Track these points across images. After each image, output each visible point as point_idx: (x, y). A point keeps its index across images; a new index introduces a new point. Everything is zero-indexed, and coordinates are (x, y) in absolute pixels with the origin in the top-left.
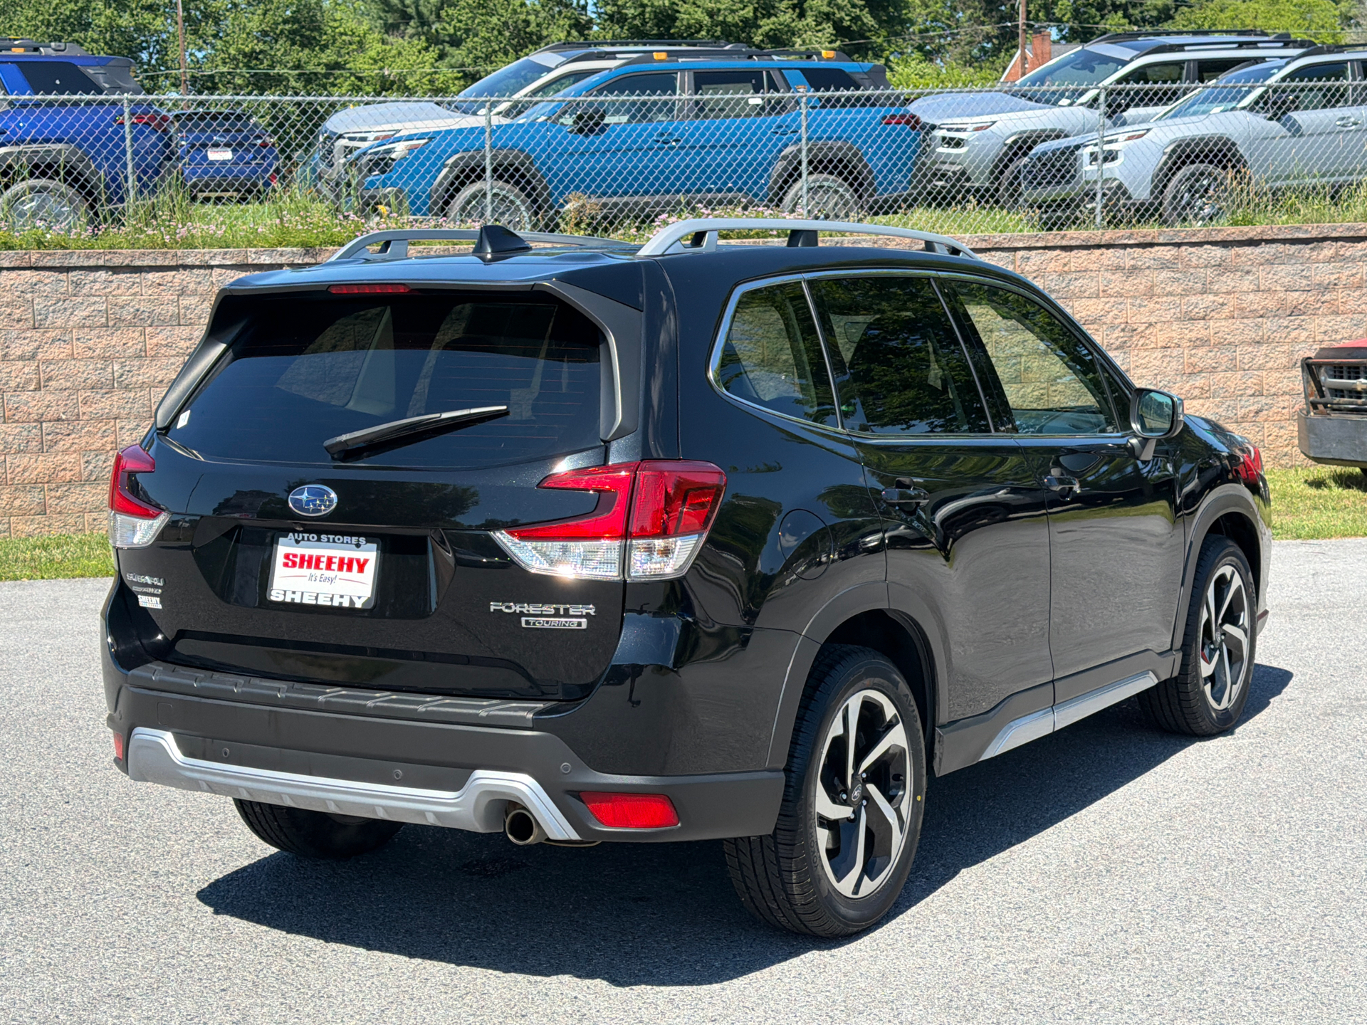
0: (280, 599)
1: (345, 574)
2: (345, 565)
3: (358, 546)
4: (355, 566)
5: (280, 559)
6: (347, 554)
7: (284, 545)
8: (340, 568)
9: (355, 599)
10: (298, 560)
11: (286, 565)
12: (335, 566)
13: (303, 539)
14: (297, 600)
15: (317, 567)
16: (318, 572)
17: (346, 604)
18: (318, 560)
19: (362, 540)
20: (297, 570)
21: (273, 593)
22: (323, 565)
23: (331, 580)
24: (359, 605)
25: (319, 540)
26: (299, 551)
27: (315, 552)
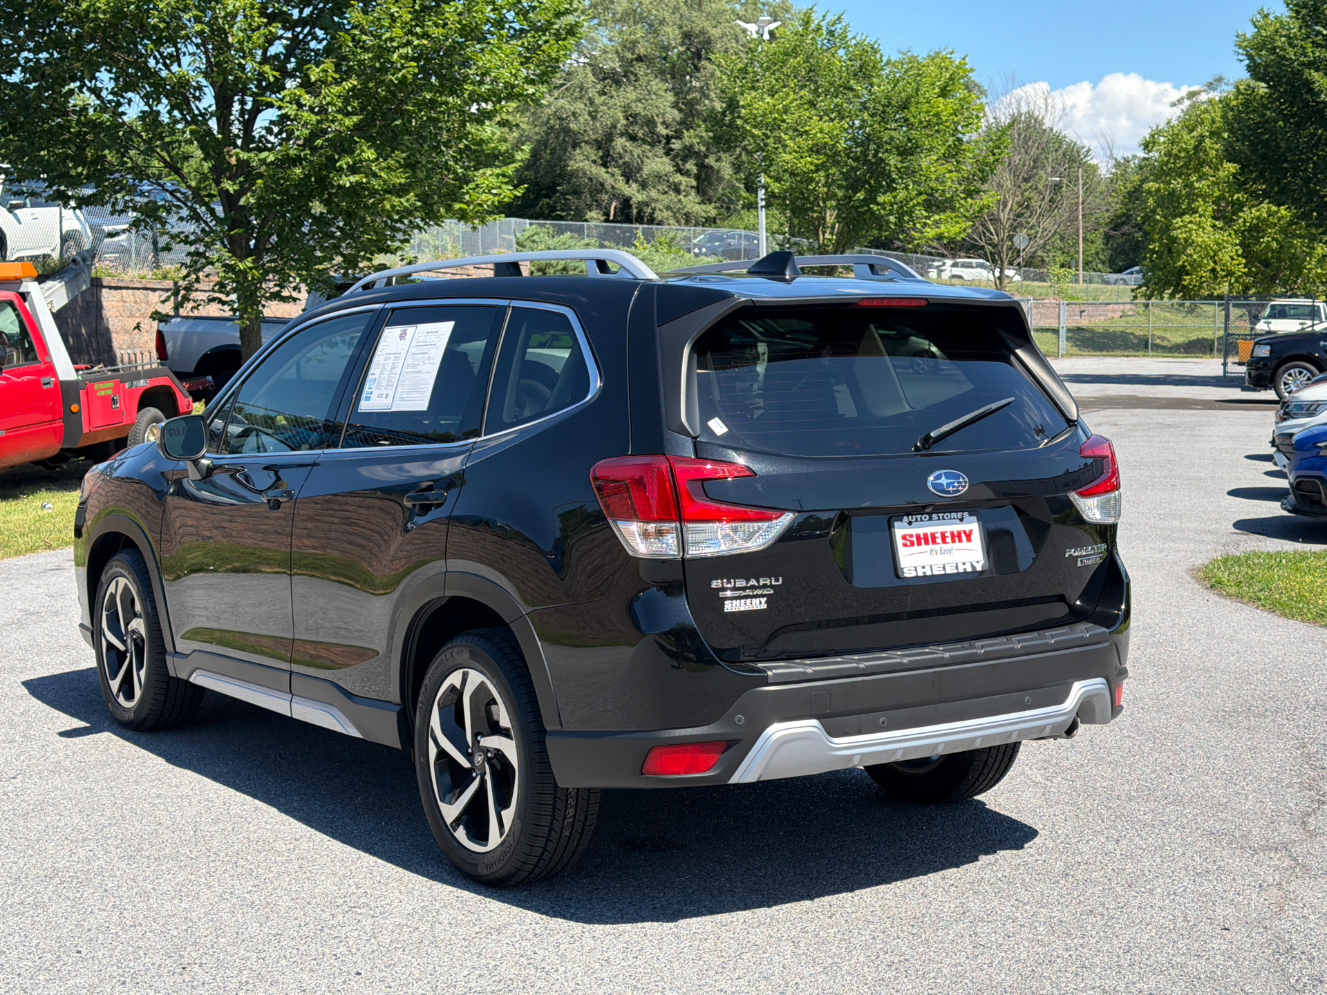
0: (914, 574)
1: (957, 545)
2: (957, 537)
3: (961, 520)
4: (964, 537)
5: (899, 542)
6: (956, 528)
7: (898, 528)
8: (953, 541)
9: (975, 564)
10: (914, 539)
11: (905, 545)
12: (949, 540)
13: (916, 520)
14: (929, 573)
15: (934, 542)
16: (937, 547)
17: (969, 569)
18: (933, 535)
19: (966, 514)
20: (916, 548)
21: (905, 570)
22: (939, 540)
23: (950, 551)
24: (979, 568)
25: (931, 519)
26: (914, 531)
27: (929, 530)
